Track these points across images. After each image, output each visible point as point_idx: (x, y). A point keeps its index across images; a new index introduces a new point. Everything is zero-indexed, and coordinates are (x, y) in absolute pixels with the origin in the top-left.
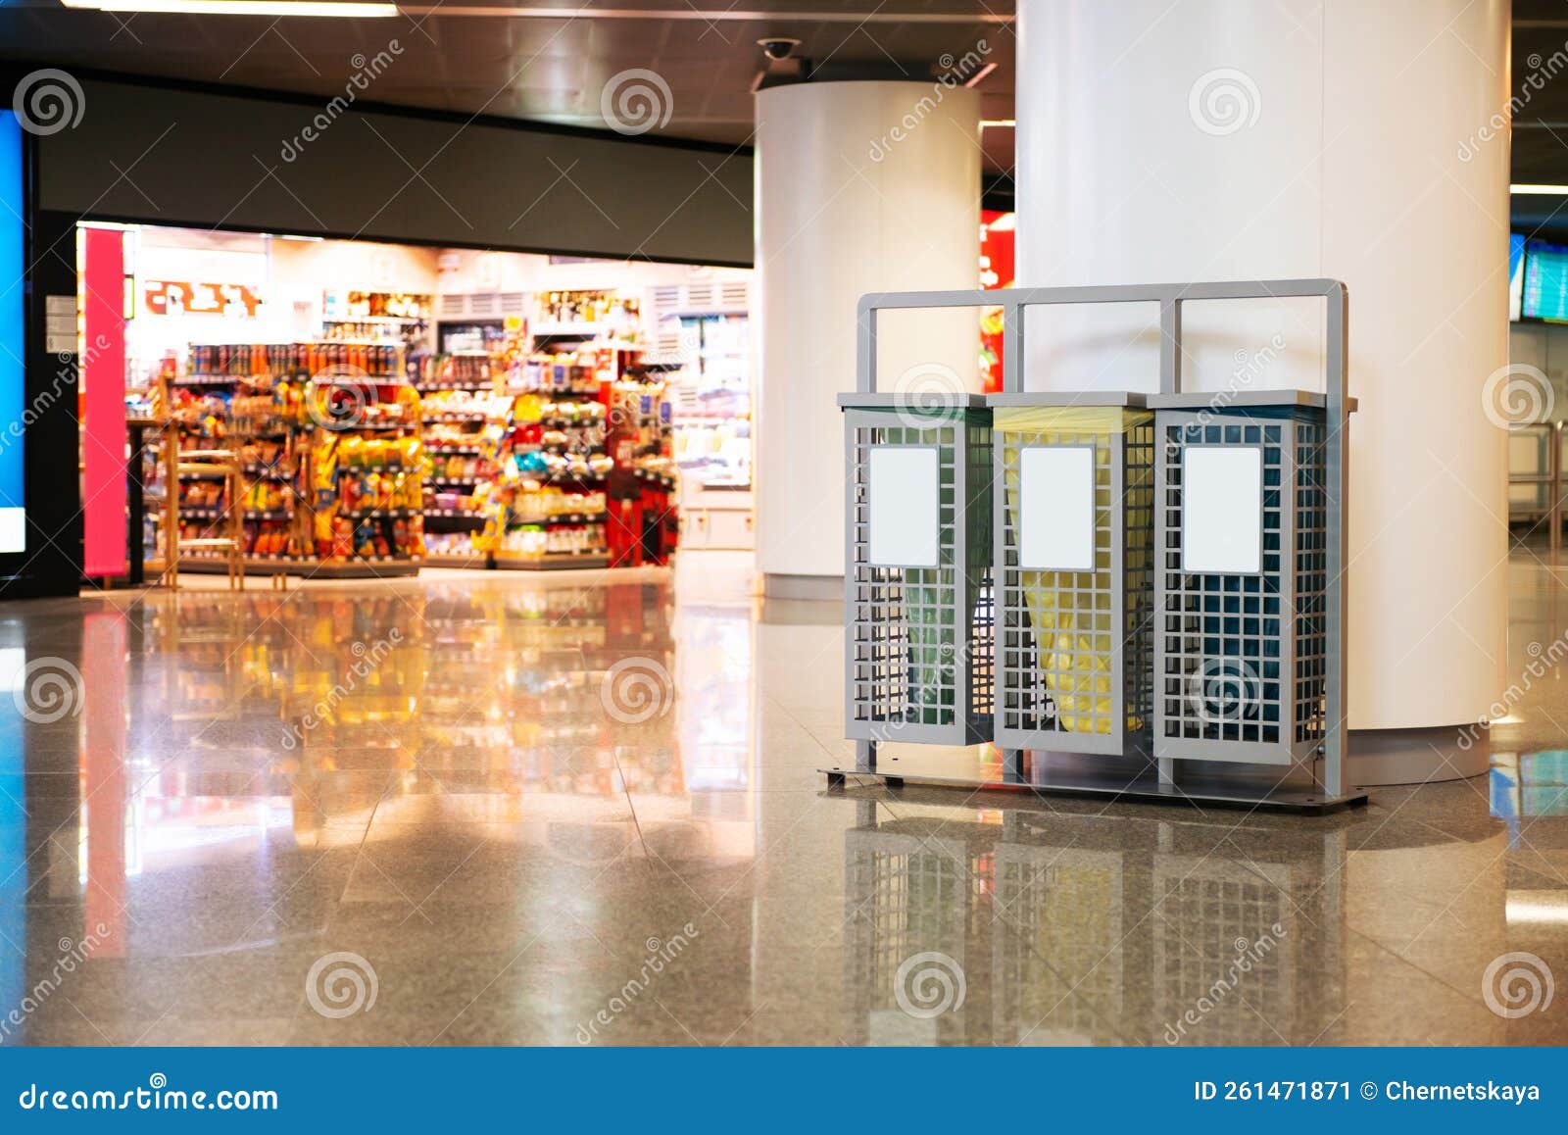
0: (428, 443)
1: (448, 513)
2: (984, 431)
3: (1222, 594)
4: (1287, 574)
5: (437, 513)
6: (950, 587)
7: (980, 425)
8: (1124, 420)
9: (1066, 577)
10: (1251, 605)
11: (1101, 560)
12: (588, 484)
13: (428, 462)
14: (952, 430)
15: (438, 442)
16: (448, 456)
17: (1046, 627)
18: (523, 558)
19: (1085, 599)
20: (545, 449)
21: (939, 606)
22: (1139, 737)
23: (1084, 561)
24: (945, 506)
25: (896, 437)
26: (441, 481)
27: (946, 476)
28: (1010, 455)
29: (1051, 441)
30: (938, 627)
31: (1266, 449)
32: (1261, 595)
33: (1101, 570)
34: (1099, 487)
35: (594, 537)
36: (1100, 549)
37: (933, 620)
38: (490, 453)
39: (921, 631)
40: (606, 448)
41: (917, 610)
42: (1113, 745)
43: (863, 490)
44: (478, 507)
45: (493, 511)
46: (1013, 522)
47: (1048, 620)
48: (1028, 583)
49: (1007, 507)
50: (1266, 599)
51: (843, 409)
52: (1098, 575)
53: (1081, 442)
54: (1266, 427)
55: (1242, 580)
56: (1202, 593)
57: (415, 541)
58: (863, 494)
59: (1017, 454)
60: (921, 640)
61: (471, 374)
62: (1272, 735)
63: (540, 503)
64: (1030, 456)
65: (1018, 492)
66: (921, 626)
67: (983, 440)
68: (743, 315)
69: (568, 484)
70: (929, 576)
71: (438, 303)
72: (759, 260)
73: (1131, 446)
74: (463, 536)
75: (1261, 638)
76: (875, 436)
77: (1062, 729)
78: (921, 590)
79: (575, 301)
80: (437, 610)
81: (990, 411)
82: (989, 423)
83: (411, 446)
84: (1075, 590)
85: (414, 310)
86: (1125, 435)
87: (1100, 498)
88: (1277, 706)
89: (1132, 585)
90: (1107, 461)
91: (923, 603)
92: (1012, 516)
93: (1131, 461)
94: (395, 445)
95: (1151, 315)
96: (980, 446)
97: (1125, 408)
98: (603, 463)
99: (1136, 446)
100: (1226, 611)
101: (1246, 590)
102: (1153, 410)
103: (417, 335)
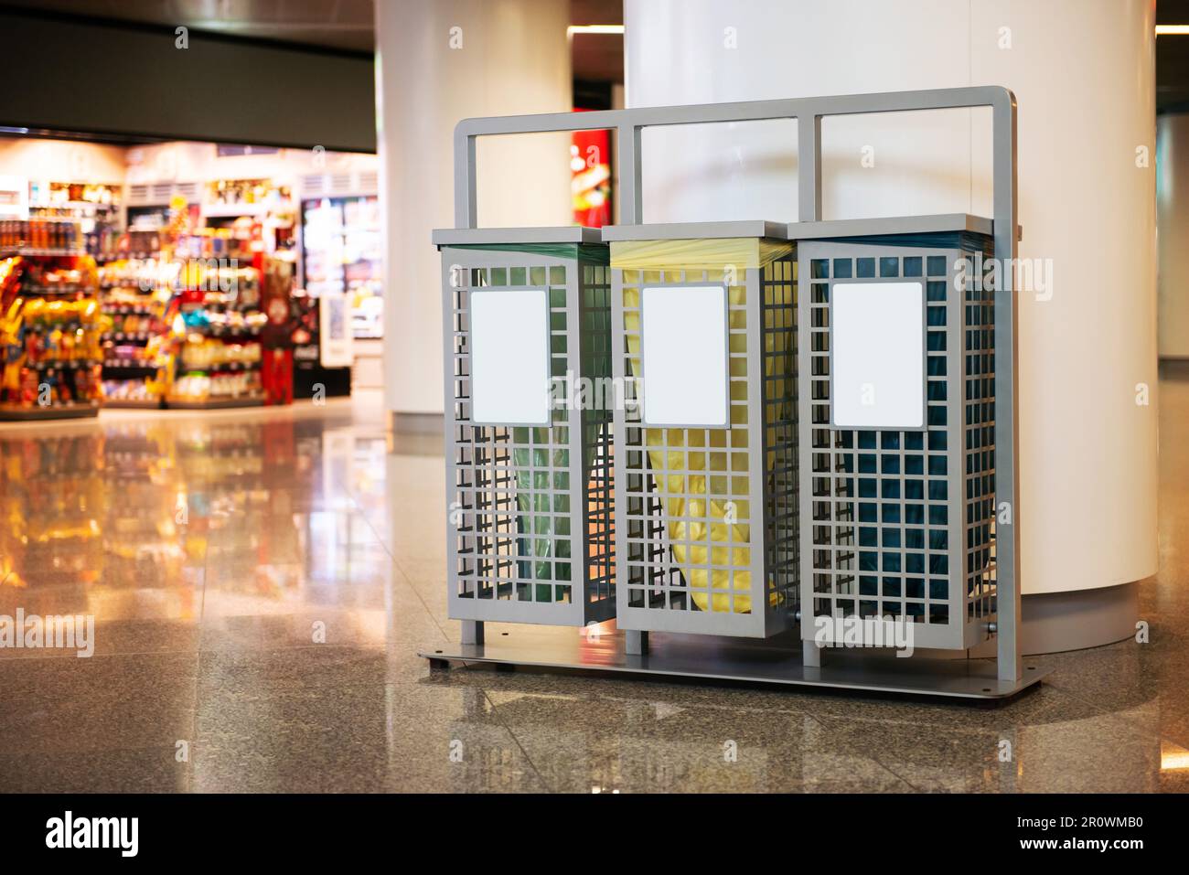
0: (108, 305)
1: (127, 363)
2: (599, 269)
3: (878, 452)
4: (955, 428)
5: (117, 363)
6: (563, 447)
7: (594, 264)
8: (761, 253)
9: (696, 434)
10: (913, 464)
11: (736, 414)
12: (245, 337)
13: (108, 321)
14: (563, 269)
15: (117, 304)
16: (125, 316)
17: (674, 492)
18: (190, 400)
19: (719, 460)
20: (208, 307)
21: (551, 469)
22: (784, 615)
23: (717, 416)
24: (556, 355)
25: (499, 277)
26: (119, 336)
27: (557, 321)
28: (630, 296)
29: (676, 279)
30: (551, 492)
31: (929, 284)
32: (925, 452)
33: (735, 426)
34: (734, 331)
35: (250, 382)
36: (735, 403)
37: (545, 485)
38: (160, 312)
39: (532, 497)
40: (260, 307)
41: (528, 473)
42: (754, 627)
43: (464, 339)
44: (152, 358)
45: (164, 361)
46: (634, 371)
47: (676, 483)
48: (652, 442)
49: (627, 356)
50: (931, 458)
51: (439, 247)
52: (735, 432)
53: (711, 279)
54: (929, 258)
55: (902, 436)
56: (855, 451)
57: (93, 389)
58: (464, 343)
59: (639, 296)
60: (532, 507)
61: (143, 246)
62: (940, 615)
63: (203, 354)
64: (653, 298)
65: (640, 339)
66: (532, 491)
67: (599, 281)
68: (374, 197)
69: (227, 337)
70: (539, 434)
71: (127, 192)
72: (382, 146)
73: (769, 283)
74: (140, 383)
75: (926, 502)
76: (475, 278)
77: (695, 607)
78: (531, 452)
79: (238, 188)
80: (118, 445)
81: (605, 247)
82: (606, 262)
83: (89, 307)
84: (707, 449)
85: (107, 198)
86: (762, 271)
87: (734, 343)
88: (946, 582)
89: (772, 442)
90: (742, 301)
91: (533, 466)
92: (633, 366)
93: (768, 301)
94: (74, 307)
95: (785, 135)
96: (595, 287)
97: (762, 239)
98: (258, 319)
99: (773, 283)
100: (883, 472)
101: (907, 447)
102: (794, 243)
103: (109, 217)
